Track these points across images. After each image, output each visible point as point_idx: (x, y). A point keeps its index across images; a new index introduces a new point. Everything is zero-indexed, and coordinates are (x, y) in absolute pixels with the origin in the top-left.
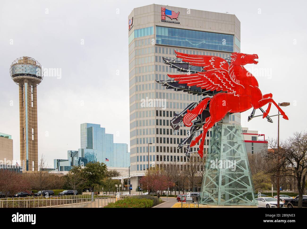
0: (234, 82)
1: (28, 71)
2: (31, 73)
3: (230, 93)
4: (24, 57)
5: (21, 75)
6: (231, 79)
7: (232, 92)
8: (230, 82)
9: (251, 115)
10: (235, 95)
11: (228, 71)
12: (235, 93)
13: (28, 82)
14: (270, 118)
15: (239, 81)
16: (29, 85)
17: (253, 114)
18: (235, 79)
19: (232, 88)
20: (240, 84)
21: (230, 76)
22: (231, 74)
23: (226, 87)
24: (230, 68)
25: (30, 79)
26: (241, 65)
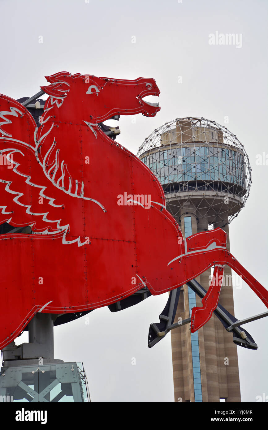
0: (62, 189)
1: (193, 170)
2: (202, 178)
3: (43, 233)
4: (180, 122)
5: (169, 191)
6: (48, 176)
7: (53, 227)
8: (44, 188)
9: (158, 321)
10: (64, 242)
11: (34, 146)
12: (65, 234)
13: (195, 212)
14: (242, 330)
15: (80, 186)
16: (198, 223)
17: (167, 315)
18: (62, 178)
19: (54, 213)
20: (84, 196)
21: (43, 166)
22: (44, 160)
23: (28, 212)
24: (40, 134)
25: (200, 199)
26: (89, 121)
